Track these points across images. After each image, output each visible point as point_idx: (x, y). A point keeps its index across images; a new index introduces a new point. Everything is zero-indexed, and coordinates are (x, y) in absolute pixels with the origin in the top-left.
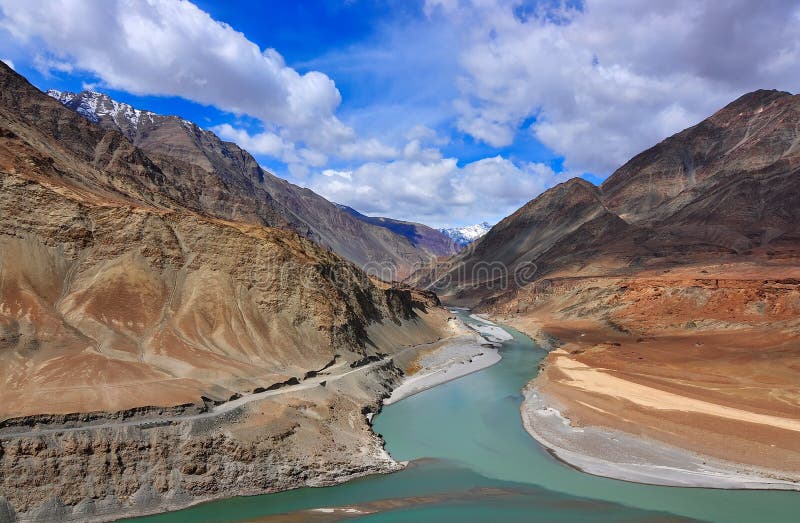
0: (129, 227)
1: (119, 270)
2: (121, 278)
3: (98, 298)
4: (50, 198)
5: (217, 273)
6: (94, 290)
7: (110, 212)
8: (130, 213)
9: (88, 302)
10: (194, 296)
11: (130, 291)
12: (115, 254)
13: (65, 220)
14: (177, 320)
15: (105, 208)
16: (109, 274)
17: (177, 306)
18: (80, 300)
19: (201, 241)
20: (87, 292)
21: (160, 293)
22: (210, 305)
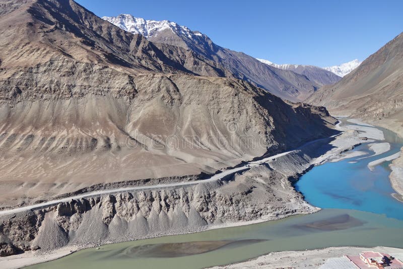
0: (153, 85)
1: (151, 108)
2: (153, 113)
3: (143, 123)
4: (115, 74)
5: (200, 106)
6: (141, 119)
7: (143, 78)
8: (153, 77)
9: (139, 126)
10: (189, 119)
11: (158, 119)
12: (149, 100)
13: (123, 85)
14: (183, 133)
15: (141, 76)
16: (146, 111)
17: (182, 125)
18: (135, 125)
19: (190, 89)
20: (138, 121)
21: (172, 119)
22: (198, 124)
